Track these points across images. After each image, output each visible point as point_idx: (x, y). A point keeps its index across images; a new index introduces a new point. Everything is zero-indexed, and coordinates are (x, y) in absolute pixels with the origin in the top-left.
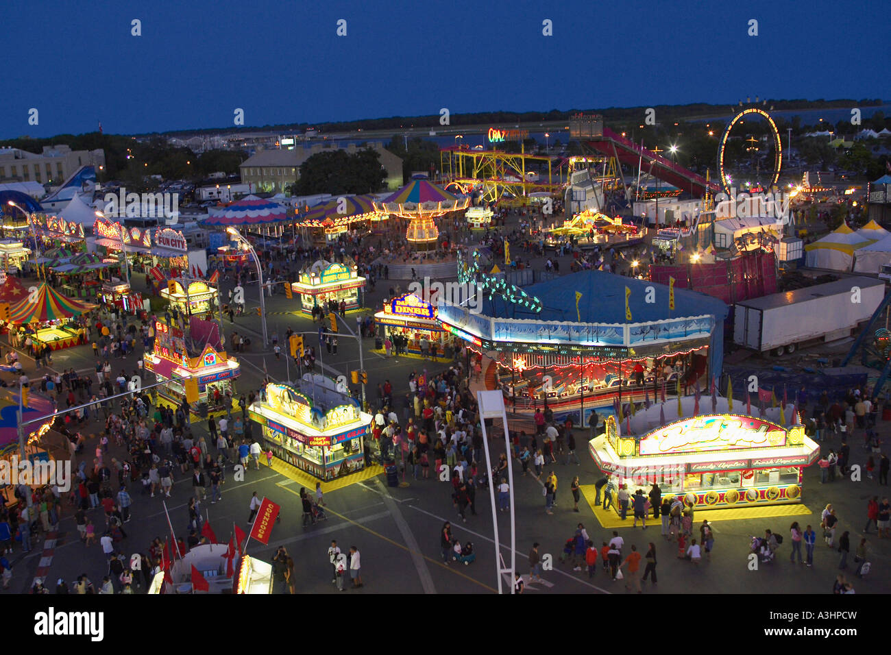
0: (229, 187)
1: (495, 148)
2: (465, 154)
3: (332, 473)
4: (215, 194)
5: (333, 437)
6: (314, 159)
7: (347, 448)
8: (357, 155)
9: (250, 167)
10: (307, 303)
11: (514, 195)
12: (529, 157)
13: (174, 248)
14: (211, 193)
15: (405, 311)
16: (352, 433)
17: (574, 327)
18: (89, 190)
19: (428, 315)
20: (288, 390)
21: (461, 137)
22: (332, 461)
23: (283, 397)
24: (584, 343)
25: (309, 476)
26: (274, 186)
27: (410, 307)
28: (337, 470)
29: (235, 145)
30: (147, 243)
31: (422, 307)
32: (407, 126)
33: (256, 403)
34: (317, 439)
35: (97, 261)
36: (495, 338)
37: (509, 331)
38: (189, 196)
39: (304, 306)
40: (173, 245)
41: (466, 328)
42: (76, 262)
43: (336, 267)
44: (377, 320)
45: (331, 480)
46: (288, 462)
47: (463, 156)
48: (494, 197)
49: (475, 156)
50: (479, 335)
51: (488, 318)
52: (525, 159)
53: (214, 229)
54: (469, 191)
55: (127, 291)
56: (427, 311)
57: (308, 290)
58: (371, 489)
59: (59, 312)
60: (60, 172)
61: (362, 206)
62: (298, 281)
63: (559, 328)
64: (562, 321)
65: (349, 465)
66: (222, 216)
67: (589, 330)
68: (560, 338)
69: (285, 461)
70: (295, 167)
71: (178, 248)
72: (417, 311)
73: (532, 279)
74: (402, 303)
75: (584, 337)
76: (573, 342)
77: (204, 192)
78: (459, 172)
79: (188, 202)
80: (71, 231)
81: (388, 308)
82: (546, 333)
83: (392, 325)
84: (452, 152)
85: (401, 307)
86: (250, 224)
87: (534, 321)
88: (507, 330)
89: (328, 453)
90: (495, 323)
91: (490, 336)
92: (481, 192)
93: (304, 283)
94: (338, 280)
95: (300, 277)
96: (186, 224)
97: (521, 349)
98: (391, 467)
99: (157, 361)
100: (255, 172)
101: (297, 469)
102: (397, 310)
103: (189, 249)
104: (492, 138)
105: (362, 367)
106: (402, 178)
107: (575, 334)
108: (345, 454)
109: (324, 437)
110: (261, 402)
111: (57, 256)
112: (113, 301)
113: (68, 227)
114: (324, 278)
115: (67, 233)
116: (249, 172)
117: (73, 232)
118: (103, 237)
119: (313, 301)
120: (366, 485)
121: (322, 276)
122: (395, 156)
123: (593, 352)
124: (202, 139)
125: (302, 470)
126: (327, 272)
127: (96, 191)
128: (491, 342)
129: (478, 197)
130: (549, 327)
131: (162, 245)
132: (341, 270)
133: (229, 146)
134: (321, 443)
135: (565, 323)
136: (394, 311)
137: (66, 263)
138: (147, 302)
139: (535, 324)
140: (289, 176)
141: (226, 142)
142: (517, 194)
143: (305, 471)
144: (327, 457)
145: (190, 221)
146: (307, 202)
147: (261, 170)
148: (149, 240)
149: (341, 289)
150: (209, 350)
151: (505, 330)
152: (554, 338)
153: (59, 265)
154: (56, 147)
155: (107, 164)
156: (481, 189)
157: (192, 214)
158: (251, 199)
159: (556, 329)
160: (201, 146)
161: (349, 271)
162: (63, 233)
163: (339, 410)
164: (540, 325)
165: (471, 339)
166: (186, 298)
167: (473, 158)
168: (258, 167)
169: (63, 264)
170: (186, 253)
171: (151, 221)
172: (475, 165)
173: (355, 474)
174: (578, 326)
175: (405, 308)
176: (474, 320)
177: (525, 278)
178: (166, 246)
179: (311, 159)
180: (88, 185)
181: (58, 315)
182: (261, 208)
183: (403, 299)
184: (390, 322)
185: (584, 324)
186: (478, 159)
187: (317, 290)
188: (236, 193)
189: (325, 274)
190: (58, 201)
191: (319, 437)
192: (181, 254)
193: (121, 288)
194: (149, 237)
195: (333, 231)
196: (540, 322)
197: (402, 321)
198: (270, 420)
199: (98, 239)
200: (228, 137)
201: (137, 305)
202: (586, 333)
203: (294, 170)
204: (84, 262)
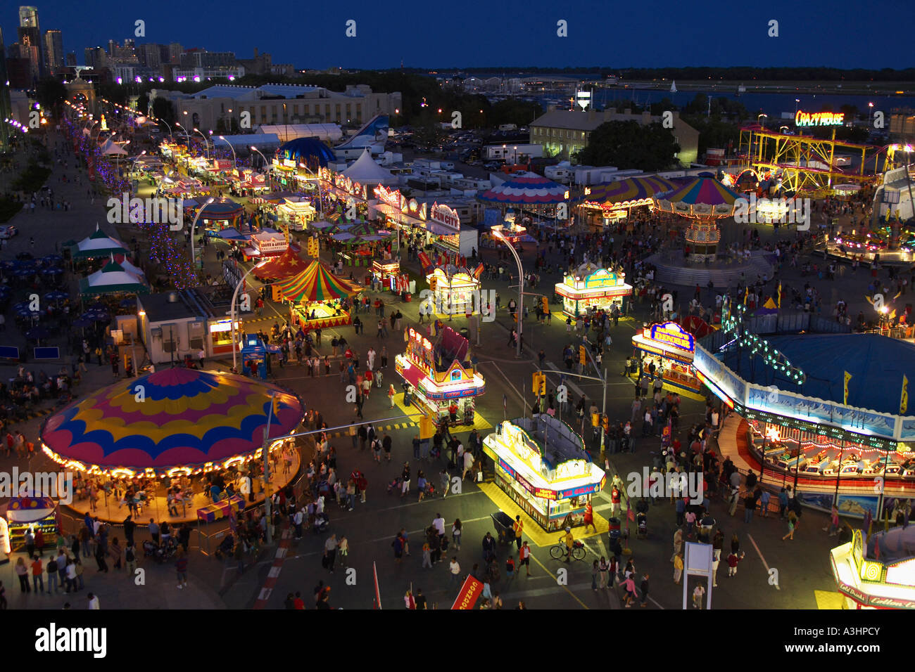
0: (515, 148)
1: (801, 133)
2: (767, 136)
3: (556, 525)
4: (501, 153)
5: (559, 492)
6: (605, 127)
7: (574, 501)
8: (649, 126)
9: (539, 126)
10: (569, 306)
11: (817, 185)
12: (839, 144)
13: (448, 224)
14: (497, 152)
15: (664, 339)
16: (580, 490)
17: (837, 408)
18: (381, 139)
19: (689, 347)
20: (522, 433)
21: (766, 116)
22: (556, 513)
23: (517, 439)
24: (847, 427)
25: (533, 521)
26: (561, 149)
27: (671, 336)
28: (561, 522)
29: (533, 89)
30: (423, 216)
31: (683, 338)
32: (716, 78)
33: (492, 435)
34: (543, 491)
35: (373, 233)
36: (749, 404)
37: (764, 400)
38: (476, 154)
39: (566, 308)
40: (447, 222)
41: (721, 384)
42: (353, 232)
43: (602, 273)
44: (634, 343)
45: (553, 531)
46: (515, 502)
47: (765, 138)
48: (794, 186)
49: (778, 138)
50: (733, 395)
51: (744, 382)
52: (835, 147)
53: (490, 204)
54: (766, 178)
55: (396, 270)
56: (688, 343)
57: (571, 294)
58: (592, 551)
59: (328, 293)
60: (359, 113)
61: (647, 189)
62: (562, 282)
63: (821, 407)
64: (825, 400)
65: (573, 519)
66: (500, 192)
67: (855, 415)
68: (820, 417)
69: (513, 499)
70: (585, 131)
71: (450, 226)
72: (677, 341)
73: (807, 323)
74: (663, 330)
75: (847, 421)
76: (834, 424)
77: (490, 150)
78: (758, 154)
79: (474, 159)
80: (355, 191)
81: (648, 333)
82: (805, 409)
83: (650, 352)
84: (753, 132)
85: (660, 334)
86: (526, 203)
87: (793, 394)
88: (762, 398)
89: (553, 504)
90: (751, 389)
91: (744, 401)
92: (780, 180)
93: (568, 286)
94: (601, 287)
95: (565, 278)
96: (466, 191)
97: (776, 420)
98: (615, 532)
99: (408, 366)
100: (544, 132)
101: (523, 511)
102: (656, 337)
103: (462, 228)
104: (799, 121)
105: (604, 411)
106: (696, 152)
107: (838, 416)
108: (571, 507)
109: (550, 490)
110: (497, 435)
111: (338, 222)
112: (381, 279)
113: (353, 186)
114: (588, 283)
115: (351, 192)
116: (538, 131)
117: (357, 192)
118: (384, 203)
119: (575, 305)
120: (587, 544)
121: (587, 281)
122: (692, 129)
123: (856, 438)
124: (500, 80)
125: (527, 513)
126: (592, 277)
127: (389, 137)
128: (744, 407)
129: (775, 186)
130: (810, 403)
131: (436, 219)
132: (607, 277)
133: (526, 90)
134: (546, 496)
135: (828, 402)
136: (653, 336)
137: (345, 231)
138: (413, 284)
139: (795, 398)
140: (578, 140)
141: (524, 85)
142: (821, 185)
143: (530, 516)
144: (551, 509)
145: (471, 188)
146: (591, 174)
147: (551, 131)
148: (425, 213)
149: (605, 296)
150: (456, 365)
151: (760, 398)
152: (814, 415)
153: (338, 232)
154: (358, 86)
155: (403, 109)
156: (780, 177)
157: (473, 179)
158: (531, 177)
159: (817, 407)
160: (498, 88)
161: (616, 277)
162: (348, 192)
163: (570, 464)
164: (801, 400)
165: (724, 399)
166: (448, 288)
167: (775, 140)
168: (548, 127)
169: (342, 232)
170: (458, 232)
171: (433, 184)
172: (777, 148)
173: (579, 528)
174: (842, 409)
175: (664, 336)
176: (729, 378)
177: (799, 322)
178: (440, 221)
179: (601, 127)
180: (380, 134)
181: (327, 296)
182: (540, 187)
183: (664, 327)
184: (647, 348)
185: (850, 407)
186: (782, 142)
187: (580, 295)
188: (522, 155)
189: (590, 279)
190: (352, 148)
191: (545, 490)
192: (453, 232)
193: (390, 267)
194: (425, 210)
195: (611, 215)
196: (800, 396)
197: (660, 349)
198: (501, 459)
199: (378, 204)
200: (527, 79)
201: (403, 286)
202: (850, 417)
203: (584, 134)
204: (360, 233)
